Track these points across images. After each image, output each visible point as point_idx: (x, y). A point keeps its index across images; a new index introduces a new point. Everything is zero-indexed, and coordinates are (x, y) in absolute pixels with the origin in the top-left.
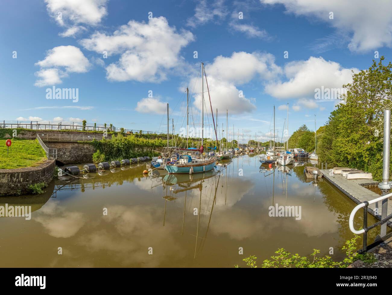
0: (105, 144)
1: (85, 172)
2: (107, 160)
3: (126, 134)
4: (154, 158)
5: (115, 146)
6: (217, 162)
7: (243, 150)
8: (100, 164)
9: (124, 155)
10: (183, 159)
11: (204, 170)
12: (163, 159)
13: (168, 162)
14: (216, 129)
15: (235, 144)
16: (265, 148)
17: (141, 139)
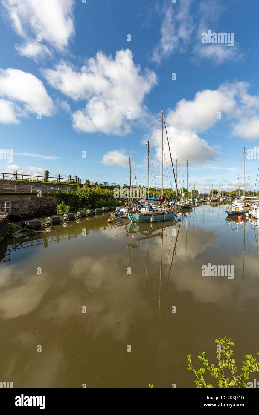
0: (70, 196)
1: (47, 225)
2: (72, 211)
3: (91, 185)
4: (118, 208)
5: (80, 197)
6: (178, 211)
7: (204, 200)
8: (65, 215)
9: (89, 205)
10: (144, 208)
11: (164, 219)
12: (126, 208)
13: (131, 211)
14: (176, 180)
15: (195, 193)
16: (231, 198)
17: (106, 191)
